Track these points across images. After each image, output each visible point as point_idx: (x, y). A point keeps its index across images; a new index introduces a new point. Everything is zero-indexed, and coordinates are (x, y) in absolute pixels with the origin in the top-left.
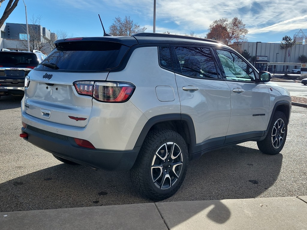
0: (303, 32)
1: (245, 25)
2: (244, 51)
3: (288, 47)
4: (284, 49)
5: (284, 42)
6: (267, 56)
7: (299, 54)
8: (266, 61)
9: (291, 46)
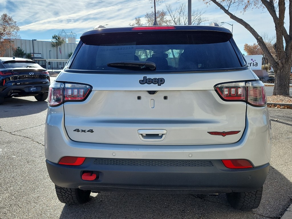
0: (65, 32)
1: (15, 22)
2: (18, 48)
3: (58, 45)
4: (55, 47)
5: (54, 40)
6: (41, 54)
7: (68, 52)
8: (41, 58)
9: (61, 44)
